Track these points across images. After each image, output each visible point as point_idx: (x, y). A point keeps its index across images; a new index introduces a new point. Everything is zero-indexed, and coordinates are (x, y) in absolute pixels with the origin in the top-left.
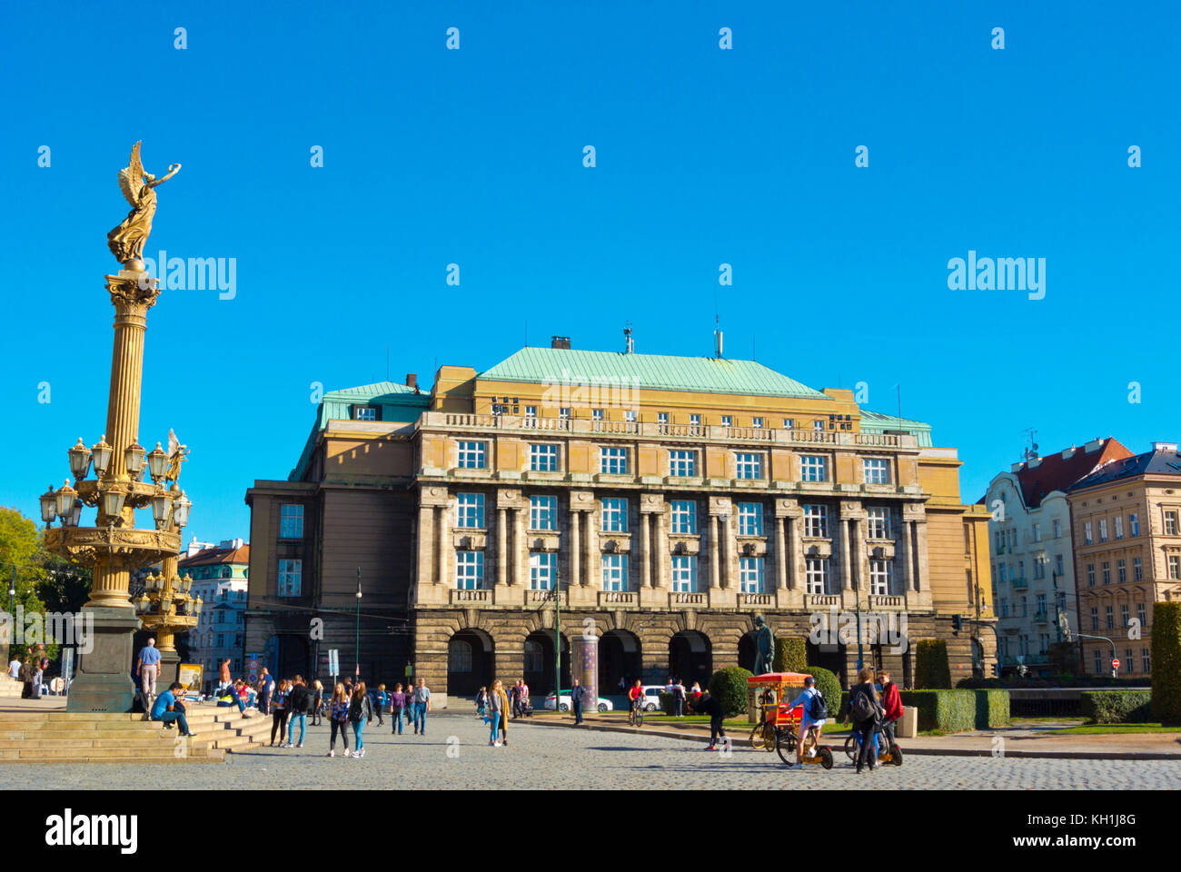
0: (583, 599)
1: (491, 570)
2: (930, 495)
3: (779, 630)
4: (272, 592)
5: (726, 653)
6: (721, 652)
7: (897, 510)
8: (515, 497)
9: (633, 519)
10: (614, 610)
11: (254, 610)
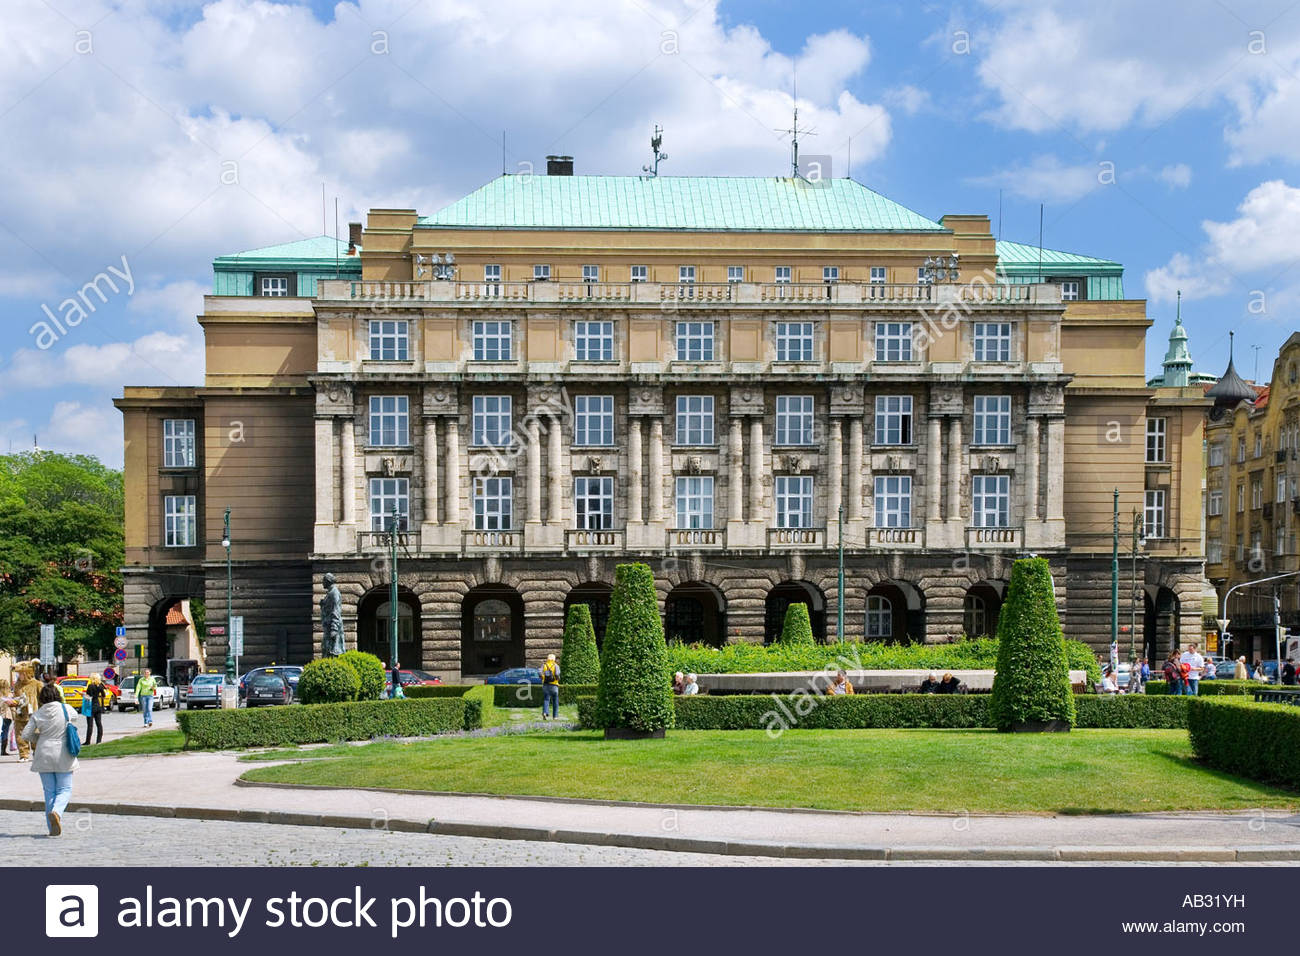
0: (545, 540)
1: (417, 503)
2: (1073, 375)
3: (825, 580)
4: (156, 542)
5: (747, 613)
6: (740, 612)
7: (1020, 399)
8: (447, 400)
9: (619, 425)
10: (587, 555)
11: (132, 567)
